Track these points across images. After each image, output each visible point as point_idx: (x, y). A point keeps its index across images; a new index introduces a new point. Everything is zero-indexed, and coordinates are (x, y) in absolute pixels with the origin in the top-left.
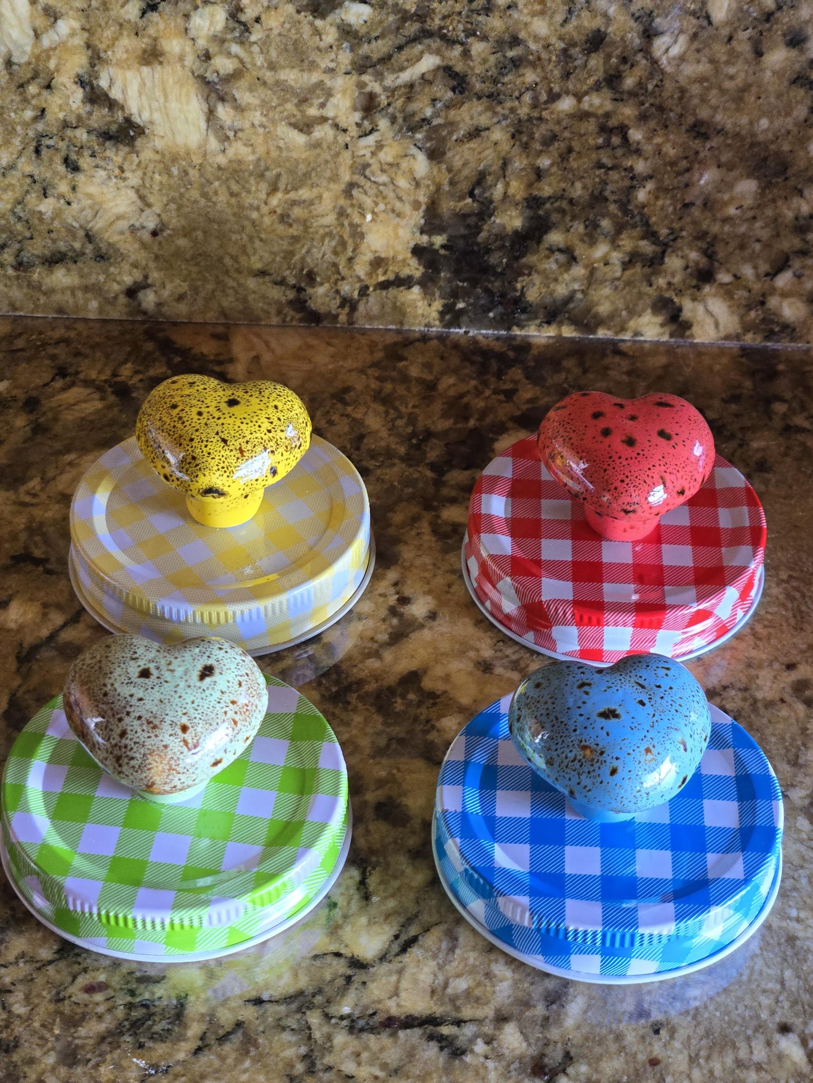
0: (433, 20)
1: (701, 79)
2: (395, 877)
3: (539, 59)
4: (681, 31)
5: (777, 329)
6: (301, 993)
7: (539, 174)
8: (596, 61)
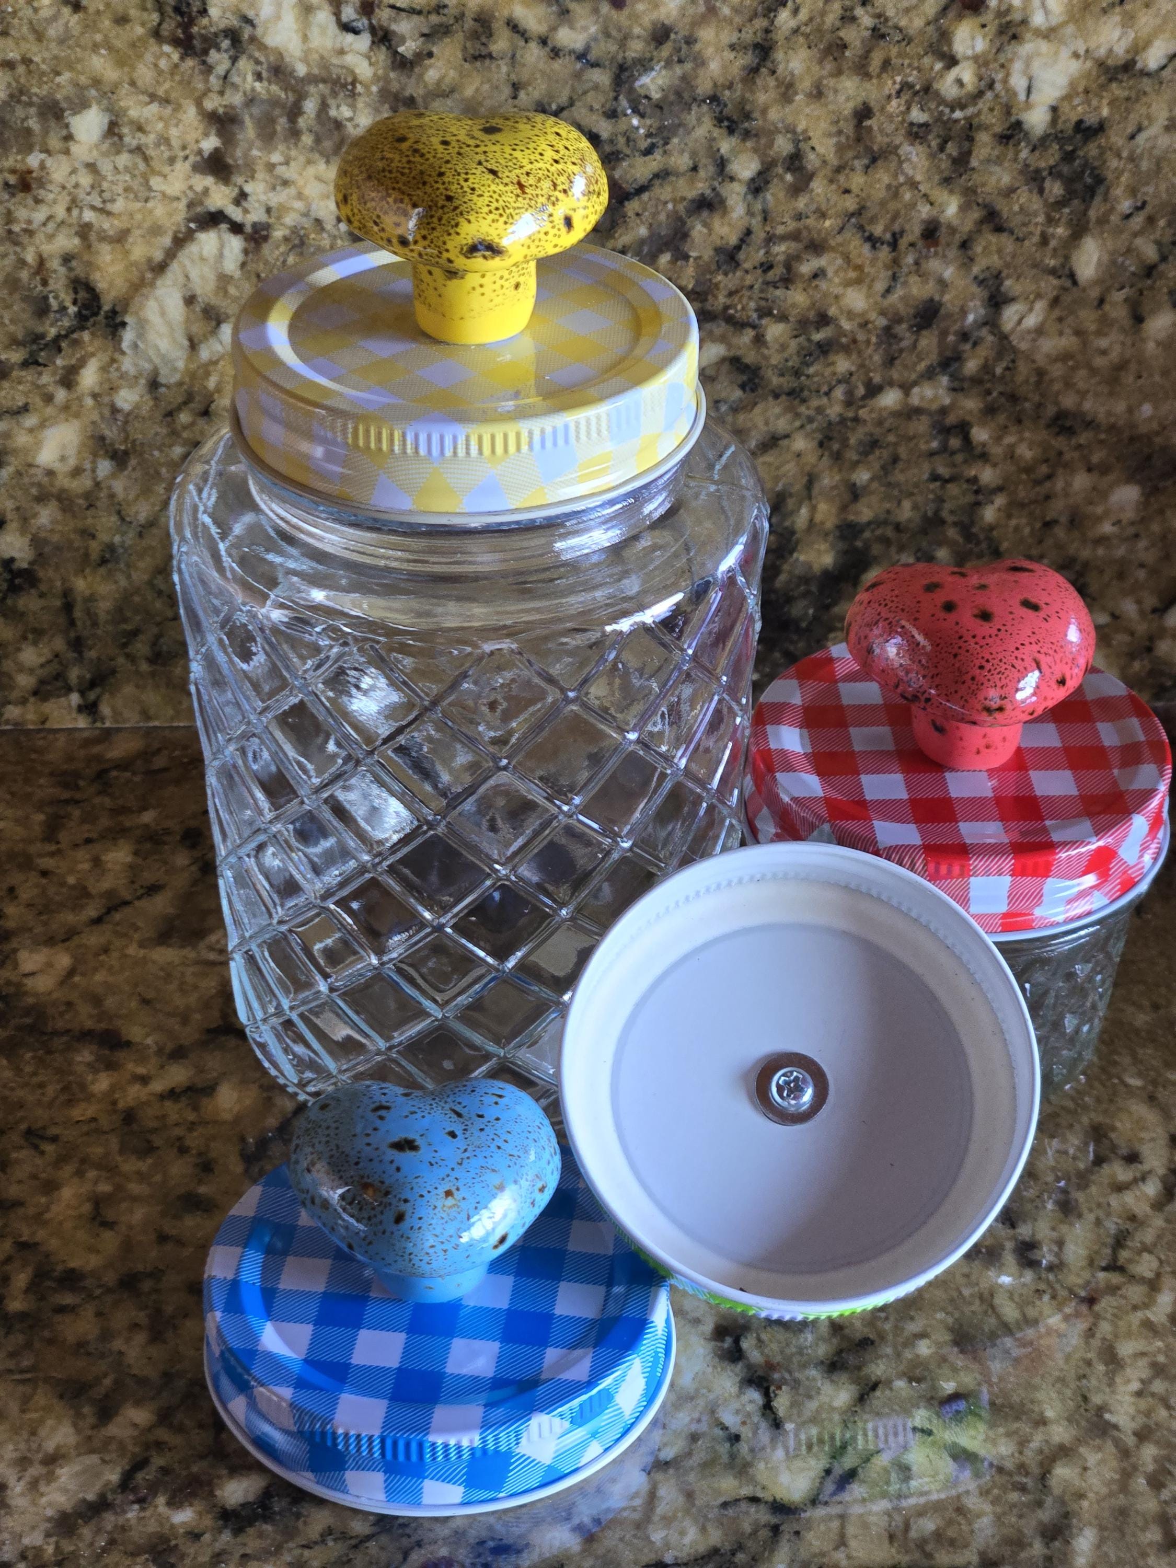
0: (716, 297)
1: (1064, 357)
2: (810, 1397)
3: (855, 341)
4: (1039, 296)
6: (715, 1552)
7: (855, 493)
8: (928, 341)
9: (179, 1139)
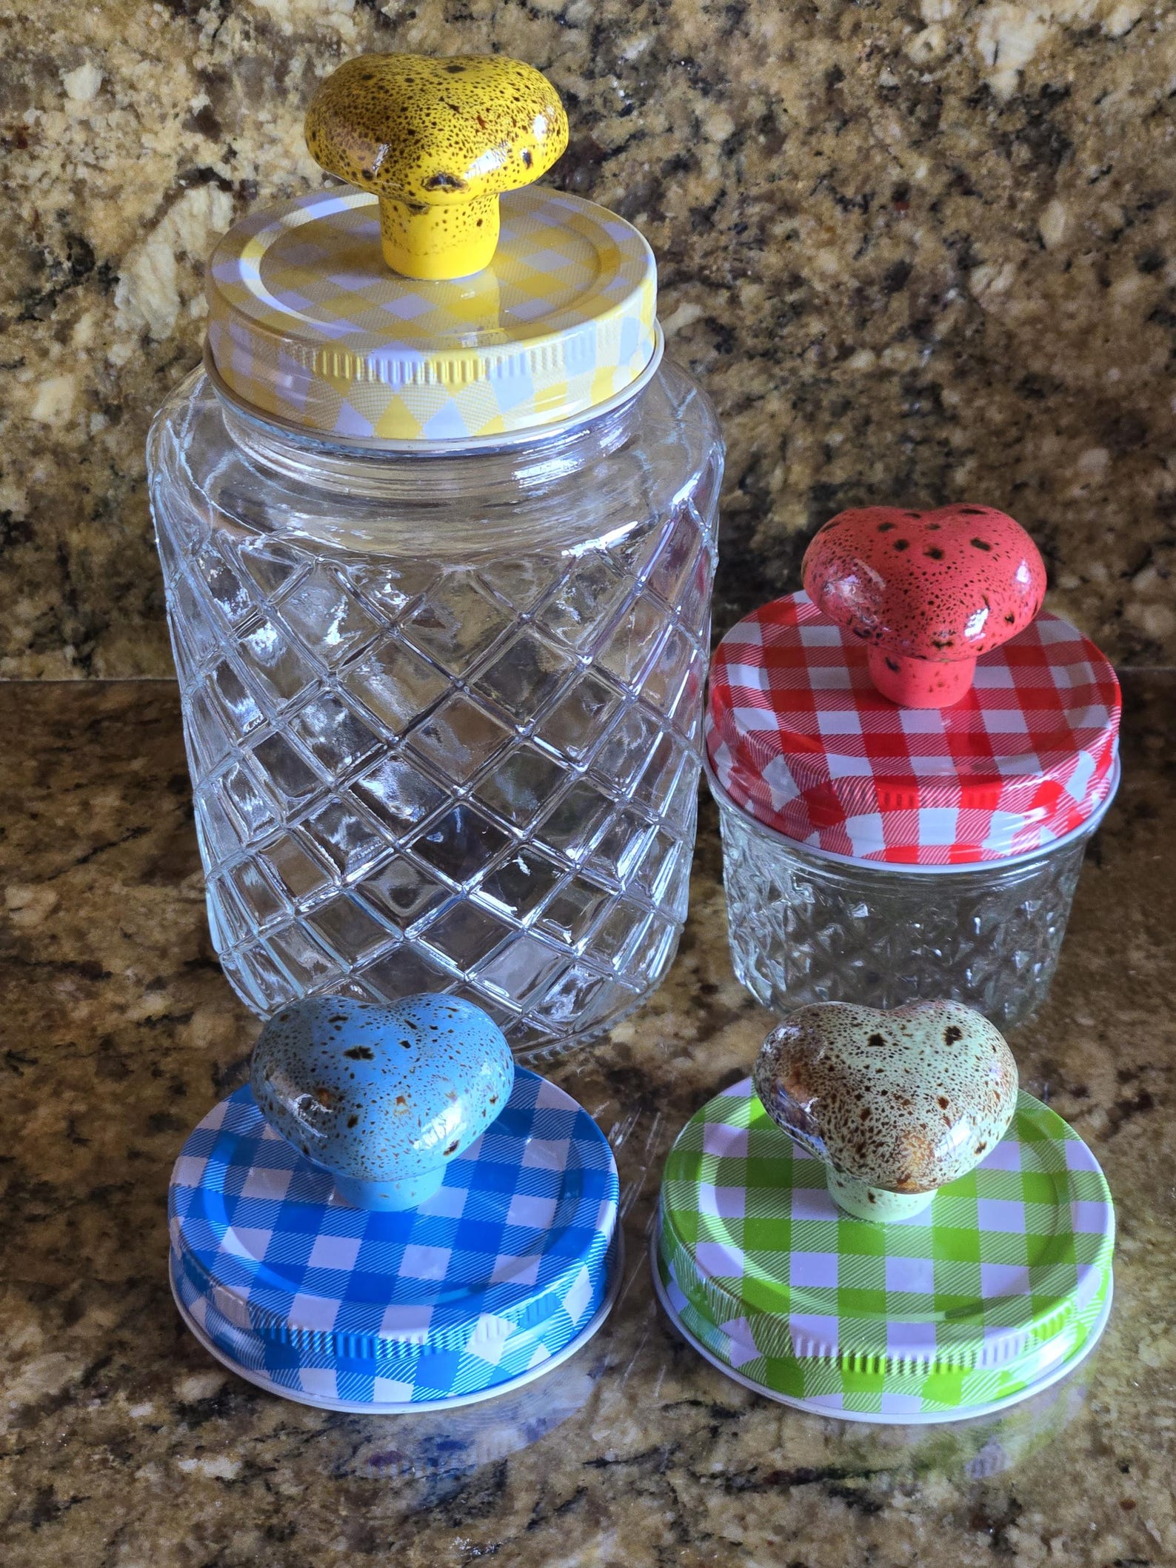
0: (691, 258)
1: (1033, 320)
3: (827, 303)
4: (1007, 259)
5: (1138, 648)
6: (655, 1450)
7: (828, 454)
8: (899, 303)
9: (154, 1063)
